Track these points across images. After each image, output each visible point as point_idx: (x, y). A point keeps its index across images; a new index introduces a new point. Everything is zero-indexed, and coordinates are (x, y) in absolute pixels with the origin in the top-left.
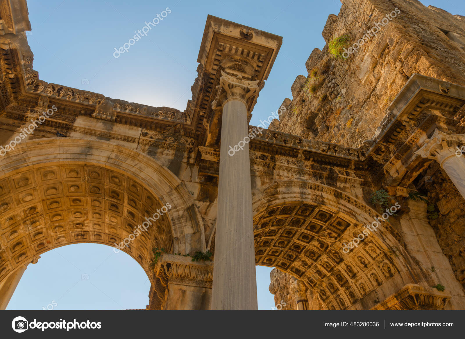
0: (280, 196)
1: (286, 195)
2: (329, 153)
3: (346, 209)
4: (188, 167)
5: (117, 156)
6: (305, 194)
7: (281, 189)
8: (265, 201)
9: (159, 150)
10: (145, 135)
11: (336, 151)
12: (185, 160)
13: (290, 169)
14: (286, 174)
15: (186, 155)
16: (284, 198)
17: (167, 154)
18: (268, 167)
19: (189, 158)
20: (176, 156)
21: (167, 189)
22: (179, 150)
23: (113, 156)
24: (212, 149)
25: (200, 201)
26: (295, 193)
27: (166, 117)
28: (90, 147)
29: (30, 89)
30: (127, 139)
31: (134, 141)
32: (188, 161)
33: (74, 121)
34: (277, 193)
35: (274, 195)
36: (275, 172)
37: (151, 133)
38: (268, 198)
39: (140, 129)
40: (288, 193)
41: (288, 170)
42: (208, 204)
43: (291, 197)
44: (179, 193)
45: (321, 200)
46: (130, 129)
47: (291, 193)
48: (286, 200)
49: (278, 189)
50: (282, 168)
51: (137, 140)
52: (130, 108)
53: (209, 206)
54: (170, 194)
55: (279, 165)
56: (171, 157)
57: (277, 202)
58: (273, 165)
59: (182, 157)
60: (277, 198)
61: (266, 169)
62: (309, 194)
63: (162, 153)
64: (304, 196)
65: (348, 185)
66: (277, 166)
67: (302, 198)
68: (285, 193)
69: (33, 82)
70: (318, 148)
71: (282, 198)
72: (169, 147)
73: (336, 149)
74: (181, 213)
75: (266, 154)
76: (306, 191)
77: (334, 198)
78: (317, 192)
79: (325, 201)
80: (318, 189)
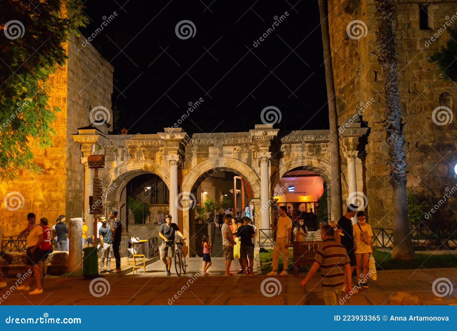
0: (292, 166)
1: (295, 165)
2: (317, 140)
4: (255, 161)
5: (228, 162)
6: (304, 162)
7: (293, 162)
9: (242, 155)
10: (235, 149)
11: (320, 138)
12: (253, 157)
14: (296, 153)
15: (252, 154)
17: (245, 156)
18: (288, 151)
19: (254, 155)
20: (249, 155)
21: (248, 173)
22: (250, 153)
23: (226, 163)
26: (299, 163)
27: (241, 141)
28: (218, 161)
30: (229, 153)
32: (254, 157)
33: (208, 151)
34: (291, 165)
36: (291, 153)
37: (237, 147)
39: (232, 147)
41: (297, 151)
43: (297, 165)
44: (253, 174)
45: (311, 163)
46: (229, 148)
47: (297, 163)
49: (292, 163)
50: (294, 150)
51: (233, 152)
52: (227, 141)
54: (250, 175)
56: (247, 157)
58: (290, 150)
59: (251, 156)
60: (291, 167)
62: (306, 161)
63: (243, 156)
64: (303, 163)
65: (326, 152)
66: (292, 150)
68: (295, 164)
70: (311, 139)
72: (245, 152)
73: (321, 137)
74: (254, 183)
75: (287, 145)
76: (304, 160)
77: (317, 161)
78: (310, 160)
79: (313, 163)
80: (310, 159)
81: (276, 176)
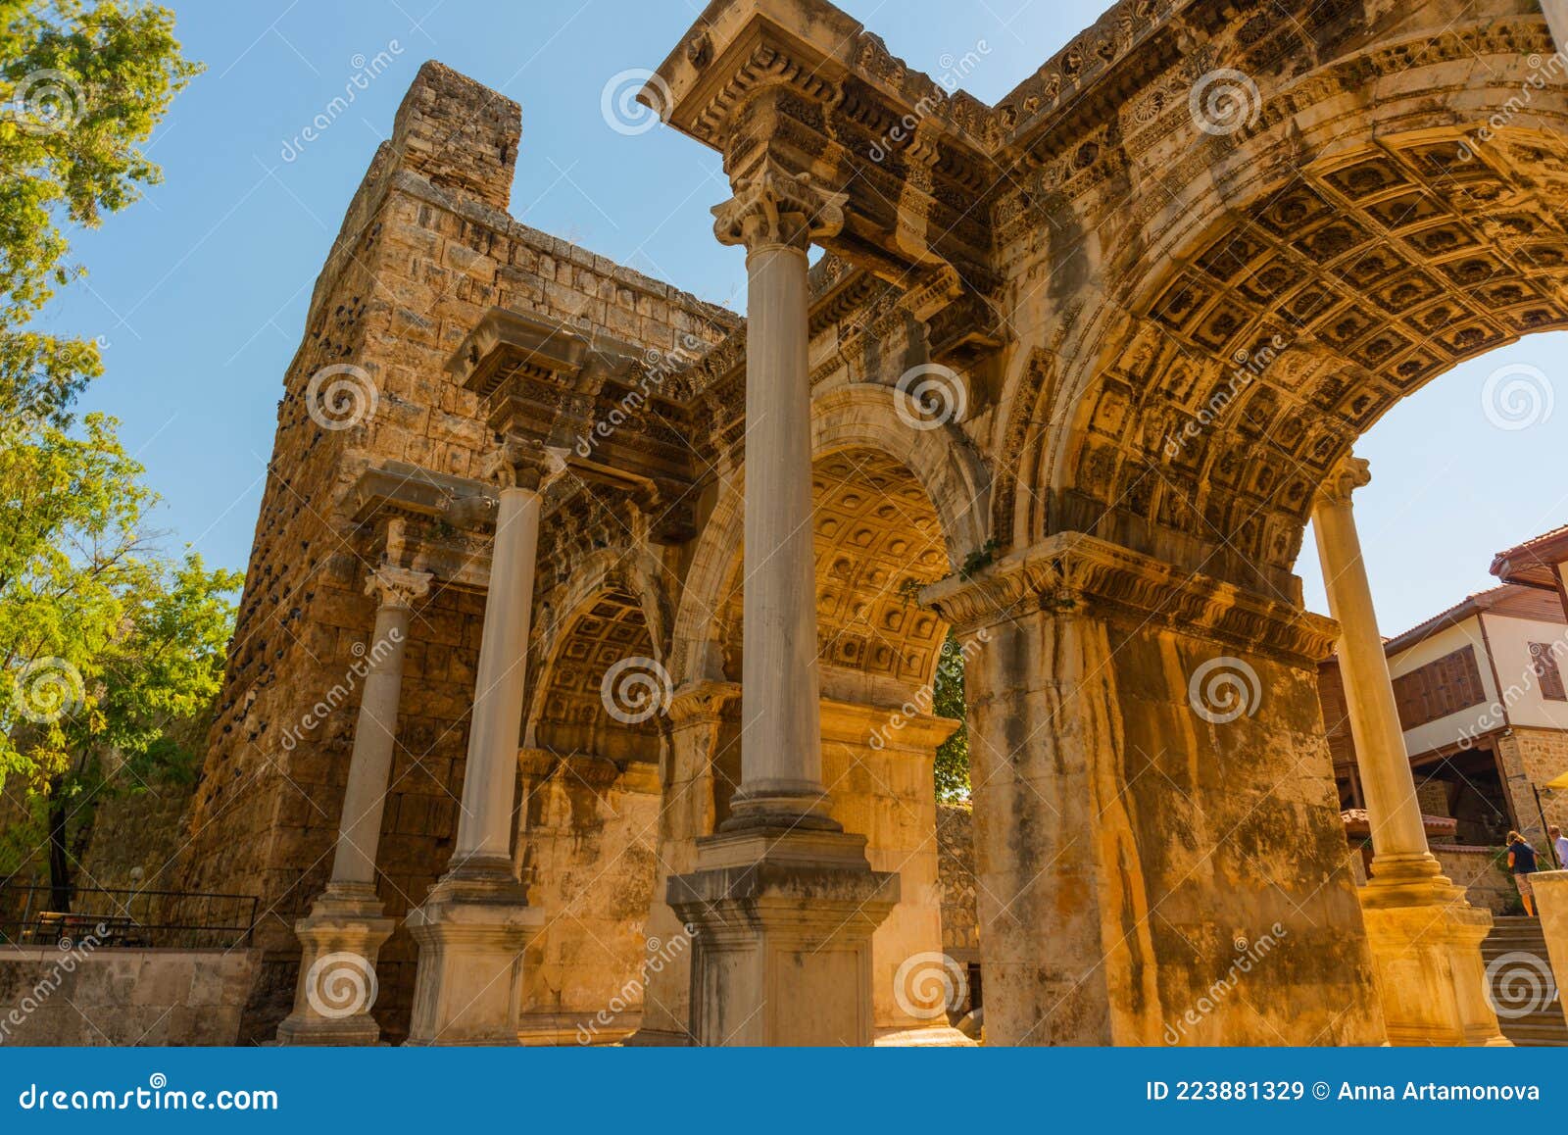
0: (1152, 254)
1: (1170, 236)
3: (1404, 107)
5: (827, 422)
6: (1233, 175)
7: (1150, 227)
8: (1111, 305)
9: (881, 347)
10: (845, 333)
13: (1169, 120)
14: (1165, 150)
16: (1170, 246)
17: (895, 346)
18: (1108, 174)
20: (912, 333)
21: (911, 437)
23: (822, 426)
24: (921, 286)
25: (974, 417)
26: (1197, 201)
29: (683, 400)
30: (826, 370)
31: (839, 365)
34: (1141, 250)
35: (1134, 263)
36: (1133, 172)
37: (852, 320)
38: (1119, 290)
40: (1175, 221)
41: (1169, 127)
42: (990, 412)
43: (1190, 227)
45: (1295, 149)
46: (822, 342)
47: (1185, 212)
48: (1176, 251)
49: (1144, 234)
50: (1146, 140)
51: (840, 358)
53: (993, 419)
54: (919, 443)
55: (1131, 142)
57: (1149, 278)
58: (1117, 158)
60: (1147, 267)
61: (1107, 184)
62: (1247, 164)
63: (887, 349)
64: (1233, 186)
66: (1128, 149)
67: (1225, 198)
68: (1165, 231)
69: (679, 386)
71: (1160, 256)
72: (891, 324)
74: (941, 478)
75: (1092, 136)
76: (1232, 162)
77: (1346, 100)
78: (1278, 131)
79: (1312, 139)
80: (1280, 117)
81: (1053, 379)
